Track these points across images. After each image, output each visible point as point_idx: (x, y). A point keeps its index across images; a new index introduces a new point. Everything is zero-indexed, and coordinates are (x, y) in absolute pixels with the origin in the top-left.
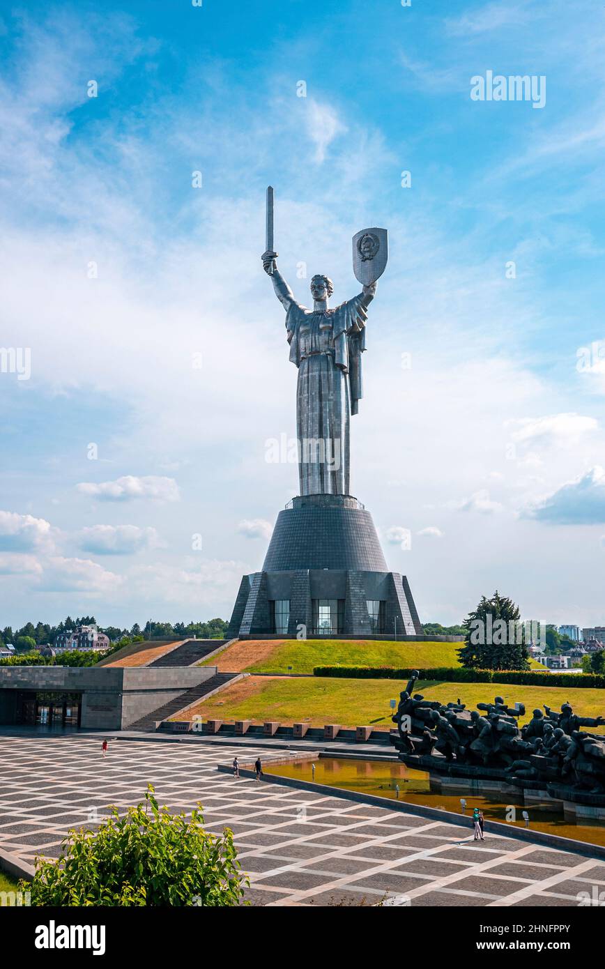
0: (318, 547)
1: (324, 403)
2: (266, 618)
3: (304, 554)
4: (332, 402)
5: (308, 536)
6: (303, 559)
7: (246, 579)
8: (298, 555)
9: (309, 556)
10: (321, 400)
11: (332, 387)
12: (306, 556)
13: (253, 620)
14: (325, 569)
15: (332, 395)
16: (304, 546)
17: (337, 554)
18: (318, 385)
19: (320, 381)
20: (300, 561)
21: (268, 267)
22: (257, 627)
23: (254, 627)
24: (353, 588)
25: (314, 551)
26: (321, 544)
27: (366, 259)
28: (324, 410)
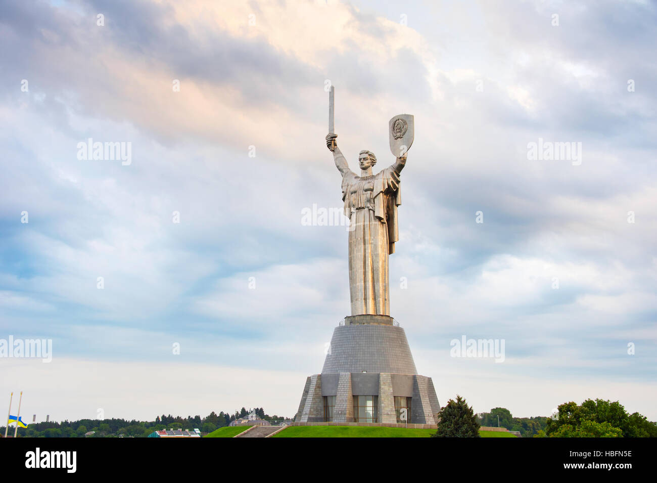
0: (359, 355)
1: (367, 245)
2: (321, 409)
3: (349, 361)
4: (373, 245)
5: (352, 347)
6: (348, 364)
7: (309, 379)
8: (345, 361)
9: (352, 362)
10: (365, 244)
11: (372, 234)
12: (350, 362)
13: (310, 411)
14: (364, 372)
15: (373, 240)
16: (349, 354)
17: (373, 361)
18: (362, 233)
19: (364, 229)
20: (346, 366)
21: (330, 145)
22: (313, 416)
23: (310, 416)
24: (383, 387)
25: (356, 358)
26: (361, 353)
27: (398, 138)
28: (367, 251)
